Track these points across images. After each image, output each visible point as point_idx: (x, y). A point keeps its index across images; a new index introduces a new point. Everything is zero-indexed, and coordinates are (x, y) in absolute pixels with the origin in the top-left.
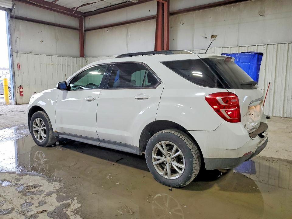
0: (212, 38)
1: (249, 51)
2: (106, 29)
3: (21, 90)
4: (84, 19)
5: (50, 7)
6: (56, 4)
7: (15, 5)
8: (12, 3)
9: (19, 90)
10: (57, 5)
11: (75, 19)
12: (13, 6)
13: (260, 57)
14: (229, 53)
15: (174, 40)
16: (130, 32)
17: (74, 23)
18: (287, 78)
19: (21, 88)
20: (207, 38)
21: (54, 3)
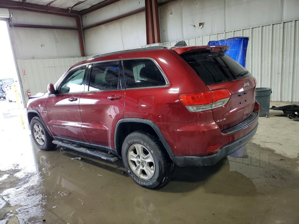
0: (200, 26)
1: (235, 36)
2: (102, 26)
3: (29, 94)
4: (81, 17)
5: (45, 10)
6: (50, 6)
7: (12, 14)
8: (9, 12)
9: (27, 94)
10: (52, 7)
11: (72, 18)
12: (10, 16)
13: (245, 42)
14: (216, 40)
15: (164, 31)
16: (124, 27)
17: (71, 22)
18: (273, 61)
19: (28, 92)
20: (195, 26)
21: (48, 5)
